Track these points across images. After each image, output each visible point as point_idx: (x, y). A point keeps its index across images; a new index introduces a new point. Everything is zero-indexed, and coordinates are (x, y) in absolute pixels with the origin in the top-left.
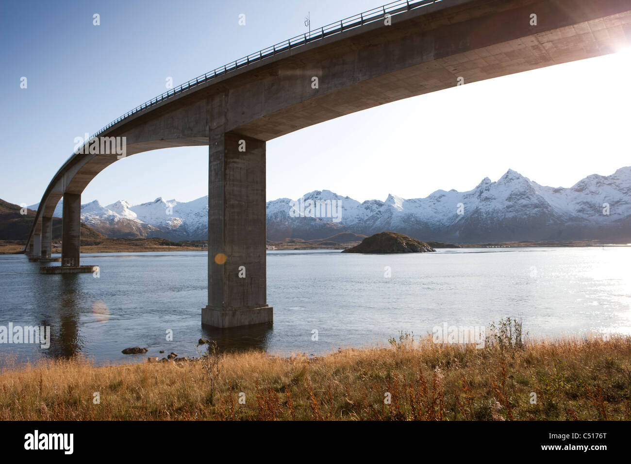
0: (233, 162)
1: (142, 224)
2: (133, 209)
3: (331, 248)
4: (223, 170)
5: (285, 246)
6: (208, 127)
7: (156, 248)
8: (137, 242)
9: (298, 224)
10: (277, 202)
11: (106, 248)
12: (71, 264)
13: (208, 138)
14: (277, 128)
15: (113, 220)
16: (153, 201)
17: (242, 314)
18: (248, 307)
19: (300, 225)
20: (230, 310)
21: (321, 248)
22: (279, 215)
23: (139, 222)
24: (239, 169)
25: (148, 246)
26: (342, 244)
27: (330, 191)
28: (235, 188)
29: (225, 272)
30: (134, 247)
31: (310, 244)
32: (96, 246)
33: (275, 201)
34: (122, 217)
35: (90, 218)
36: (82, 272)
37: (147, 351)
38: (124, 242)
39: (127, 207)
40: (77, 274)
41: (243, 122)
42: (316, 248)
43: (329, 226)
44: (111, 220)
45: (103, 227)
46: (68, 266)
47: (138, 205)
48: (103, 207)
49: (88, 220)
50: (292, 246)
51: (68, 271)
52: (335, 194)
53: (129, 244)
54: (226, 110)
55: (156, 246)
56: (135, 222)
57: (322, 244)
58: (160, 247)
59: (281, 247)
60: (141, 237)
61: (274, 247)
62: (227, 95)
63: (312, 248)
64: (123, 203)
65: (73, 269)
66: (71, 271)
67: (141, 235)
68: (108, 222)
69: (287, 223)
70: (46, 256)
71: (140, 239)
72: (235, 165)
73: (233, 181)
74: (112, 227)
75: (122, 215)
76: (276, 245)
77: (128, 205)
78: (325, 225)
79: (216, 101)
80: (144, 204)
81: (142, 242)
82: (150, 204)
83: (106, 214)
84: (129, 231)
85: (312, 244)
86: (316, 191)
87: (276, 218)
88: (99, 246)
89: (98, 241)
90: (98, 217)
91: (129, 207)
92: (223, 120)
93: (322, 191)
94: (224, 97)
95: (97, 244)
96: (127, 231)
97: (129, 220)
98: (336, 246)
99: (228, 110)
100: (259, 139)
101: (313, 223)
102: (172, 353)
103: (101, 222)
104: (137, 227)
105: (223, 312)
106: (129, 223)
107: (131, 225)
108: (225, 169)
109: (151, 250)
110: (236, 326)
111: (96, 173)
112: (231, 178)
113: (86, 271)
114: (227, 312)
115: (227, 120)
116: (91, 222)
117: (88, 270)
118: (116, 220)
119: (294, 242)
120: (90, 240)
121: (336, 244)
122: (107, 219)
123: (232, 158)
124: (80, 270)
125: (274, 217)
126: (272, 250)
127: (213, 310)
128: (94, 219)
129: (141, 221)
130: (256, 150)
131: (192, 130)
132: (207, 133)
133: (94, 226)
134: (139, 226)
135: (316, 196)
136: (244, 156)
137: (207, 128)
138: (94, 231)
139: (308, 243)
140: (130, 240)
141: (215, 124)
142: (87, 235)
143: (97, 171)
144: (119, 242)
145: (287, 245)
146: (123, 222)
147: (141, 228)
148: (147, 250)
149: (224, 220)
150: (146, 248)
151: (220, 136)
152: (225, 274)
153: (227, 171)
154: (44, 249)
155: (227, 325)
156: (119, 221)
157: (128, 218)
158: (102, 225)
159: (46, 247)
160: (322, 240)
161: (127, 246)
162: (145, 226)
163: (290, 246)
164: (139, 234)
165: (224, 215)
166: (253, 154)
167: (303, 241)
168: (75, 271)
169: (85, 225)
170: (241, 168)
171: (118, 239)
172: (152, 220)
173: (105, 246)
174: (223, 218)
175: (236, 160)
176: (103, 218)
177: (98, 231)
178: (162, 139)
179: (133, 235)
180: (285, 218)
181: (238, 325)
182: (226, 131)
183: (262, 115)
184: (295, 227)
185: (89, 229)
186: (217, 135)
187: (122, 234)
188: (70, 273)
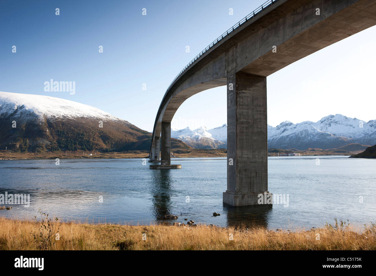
0: (242, 93)
1: (215, 140)
2: (209, 131)
3: (342, 155)
4: (235, 98)
5: (308, 153)
6: (226, 70)
7: (222, 155)
8: (211, 151)
9: (317, 138)
10: (302, 124)
11: (193, 155)
12: (166, 164)
13: (226, 78)
14: (272, 66)
15: (198, 138)
16: (221, 126)
17: (249, 198)
18: (254, 193)
19: (319, 139)
20: (240, 194)
21: (334, 155)
22: (304, 132)
23: (213, 139)
24: (247, 97)
25: (218, 154)
26: (351, 152)
27: (341, 115)
28: (244, 111)
29: (237, 168)
30: (209, 154)
31: (326, 152)
32: (187, 154)
33: (301, 123)
34: (203, 136)
35: (185, 137)
36: (172, 169)
37: (177, 218)
38: (203, 152)
39: (206, 131)
40: (169, 169)
41: (247, 64)
42: (330, 155)
43: (340, 139)
44: (197, 138)
45: (192, 143)
46: (164, 165)
47: (212, 129)
48: (192, 130)
49: (184, 138)
50: (313, 153)
51: (164, 168)
52: (345, 116)
53: (206, 153)
54: (236, 58)
55: (222, 154)
56: (210, 139)
57: (335, 152)
58: (224, 154)
59: (304, 154)
60: (214, 148)
61: (299, 154)
62: (236, 47)
63: (327, 155)
64: (204, 128)
65: (167, 167)
66: (166, 168)
67: (215, 147)
68: (195, 140)
69: (309, 138)
70: (157, 159)
71: (213, 150)
72: (244, 95)
73: (242, 105)
74: (197, 142)
75: (203, 135)
76: (301, 153)
77: (206, 129)
78: (338, 138)
79: (230, 53)
80: (216, 128)
81: (214, 151)
82: (219, 128)
83: (193, 135)
84: (207, 145)
85: (328, 152)
86: (330, 115)
87: (301, 134)
88: (189, 154)
89: (189, 151)
90: (189, 137)
91: (207, 130)
92: (235, 65)
93: (335, 115)
94: (235, 48)
95: (188, 152)
96: (206, 145)
97: (207, 138)
98: (346, 153)
99: (237, 57)
100: (261, 75)
101: (328, 137)
102: (191, 221)
103: (191, 140)
104: (212, 142)
105: (235, 195)
106: (207, 140)
107: (208, 141)
108: (237, 98)
109: (219, 156)
110: (244, 205)
111: (176, 109)
112: (241, 103)
113: (174, 168)
114: (238, 195)
115: (237, 64)
116: (185, 140)
117: (175, 167)
118: (200, 138)
119: (314, 150)
120: (185, 150)
121: (346, 152)
122: (195, 138)
123: (242, 90)
124: (171, 167)
125: (300, 134)
126: (298, 156)
127: (230, 194)
128: (187, 138)
129: (214, 138)
130: (259, 83)
131: (217, 74)
132: (226, 74)
133: (187, 142)
134: (213, 142)
135: (330, 119)
136: (250, 88)
137: (226, 72)
138: (187, 145)
139: (324, 151)
140: (207, 150)
141: (230, 68)
142: (183, 147)
143: (177, 107)
144: (201, 151)
145: (309, 153)
146: (203, 139)
147: (214, 143)
148: (217, 156)
149: (236, 132)
150: (216, 155)
151: (233, 76)
152: (237, 169)
153: (238, 99)
154: (156, 155)
155: (238, 204)
156: (201, 139)
157: (206, 137)
158: (192, 141)
159: (157, 154)
160: (335, 149)
161: (205, 154)
162: (216, 142)
163: (311, 153)
164: (213, 146)
165: (236, 129)
166: (257, 86)
167: (321, 150)
168: (168, 168)
169: (182, 142)
170: (248, 97)
171: (200, 150)
172: (221, 138)
173: (192, 154)
174: (235, 132)
175: (244, 91)
176: (192, 138)
177: (190, 145)
178: (202, 83)
179: (210, 147)
180: (308, 135)
181: (246, 205)
182: (237, 72)
183: (258, 57)
184: (315, 140)
185: (184, 144)
186: (231, 75)
187: (203, 146)
188: (165, 169)
